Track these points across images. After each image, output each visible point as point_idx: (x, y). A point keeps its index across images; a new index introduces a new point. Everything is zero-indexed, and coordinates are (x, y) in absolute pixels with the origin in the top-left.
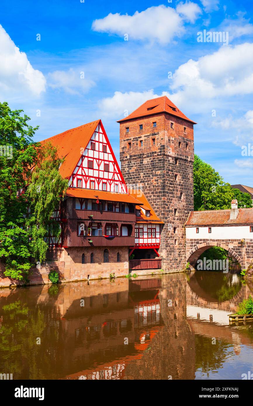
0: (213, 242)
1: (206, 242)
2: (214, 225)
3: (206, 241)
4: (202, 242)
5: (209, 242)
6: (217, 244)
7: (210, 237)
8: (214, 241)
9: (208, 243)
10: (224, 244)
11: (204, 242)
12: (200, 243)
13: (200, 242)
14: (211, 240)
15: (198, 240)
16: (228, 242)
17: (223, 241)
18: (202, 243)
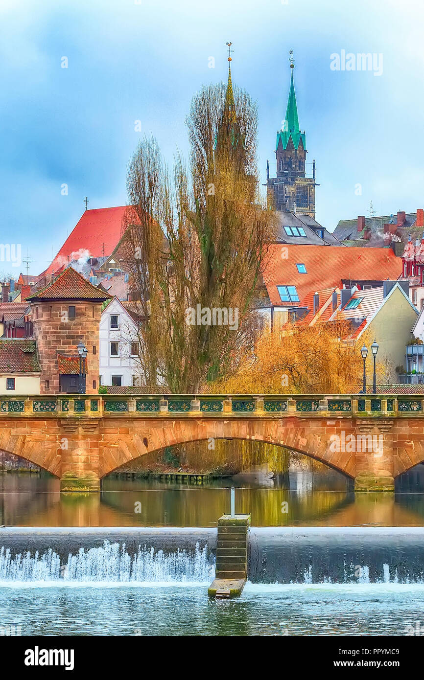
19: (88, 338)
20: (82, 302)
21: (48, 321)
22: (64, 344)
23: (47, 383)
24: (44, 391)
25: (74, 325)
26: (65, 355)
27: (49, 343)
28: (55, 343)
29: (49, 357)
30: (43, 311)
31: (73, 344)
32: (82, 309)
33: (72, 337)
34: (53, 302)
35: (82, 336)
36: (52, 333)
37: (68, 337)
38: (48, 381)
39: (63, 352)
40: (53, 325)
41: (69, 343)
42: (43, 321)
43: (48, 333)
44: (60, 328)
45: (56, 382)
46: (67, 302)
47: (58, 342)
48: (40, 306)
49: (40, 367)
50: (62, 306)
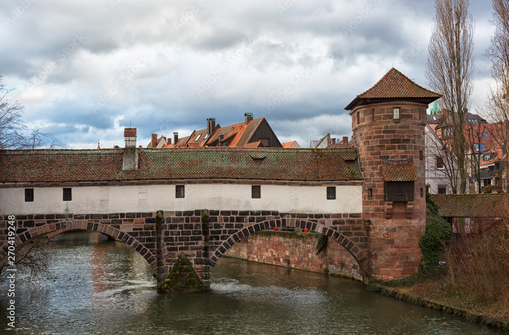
0: (77, 220)
1: (58, 221)
2: (81, 183)
3: (55, 219)
4: (45, 220)
5: (64, 220)
6: (89, 224)
7: (67, 210)
8: (77, 218)
9: (61, 223)
10: (109, 223)
11: (48, 222)
12: (38, 225)
13: (36, 222)
14: (71, 216)
15: (31, 216)
16: (119, 218)
17: (105, 216)
18: (45, 224)
19: (414, 142)
20: (407, 103)
21: (370, 125)
22: (388, 149)
23: (370, 192)
24: (367, 200)
25: (400, 127)
26: (390, 161)
27: (372, 148)
28: (378, 148)
29: (371, 163)
30: (365, 115)
31: (399, 148)
32: (408, 110)
33: (398, 141)
34: (376, 104)
35: (407, 141)
36: (375, 137)
37: (393, 141)
38: (371, 190)
39: (388, 157)
40: (376, 129)
41: (393, 148)
42: (364, 126)
43: (370, 138)
44: (384, 132)
45: (380, 191)
46: (392, 103)
47: (381, 147)
48: (362, 109)
49: (363, 175)
50: (385, 107)
